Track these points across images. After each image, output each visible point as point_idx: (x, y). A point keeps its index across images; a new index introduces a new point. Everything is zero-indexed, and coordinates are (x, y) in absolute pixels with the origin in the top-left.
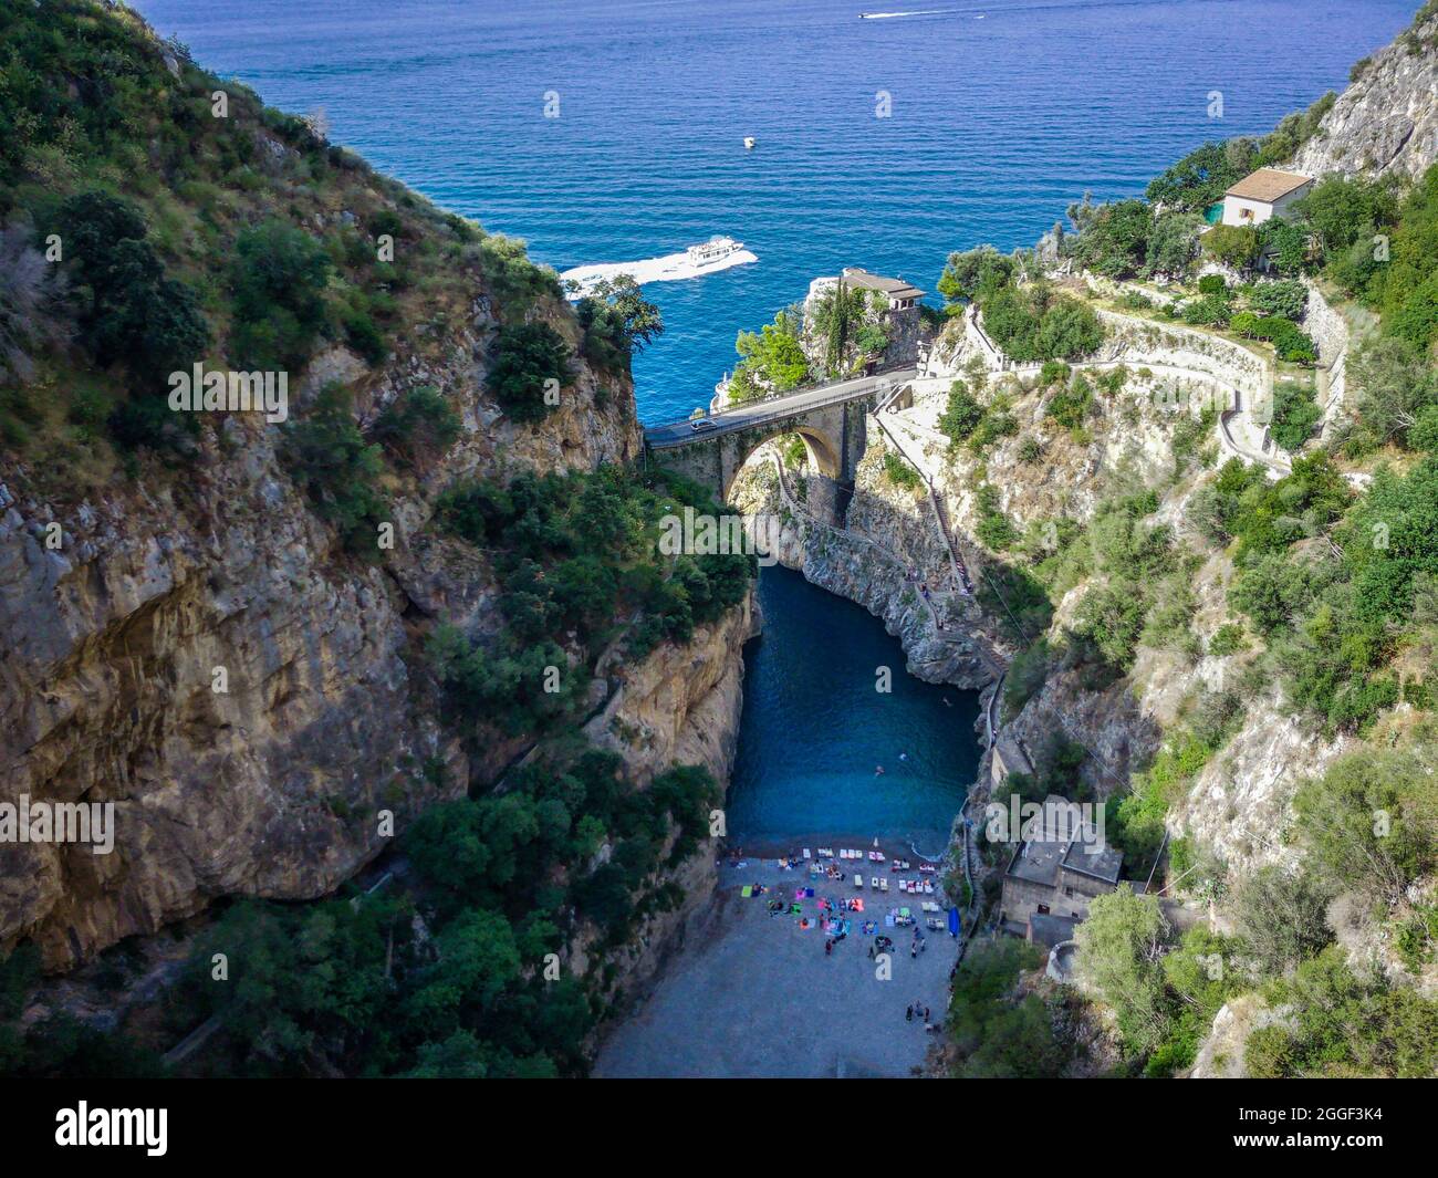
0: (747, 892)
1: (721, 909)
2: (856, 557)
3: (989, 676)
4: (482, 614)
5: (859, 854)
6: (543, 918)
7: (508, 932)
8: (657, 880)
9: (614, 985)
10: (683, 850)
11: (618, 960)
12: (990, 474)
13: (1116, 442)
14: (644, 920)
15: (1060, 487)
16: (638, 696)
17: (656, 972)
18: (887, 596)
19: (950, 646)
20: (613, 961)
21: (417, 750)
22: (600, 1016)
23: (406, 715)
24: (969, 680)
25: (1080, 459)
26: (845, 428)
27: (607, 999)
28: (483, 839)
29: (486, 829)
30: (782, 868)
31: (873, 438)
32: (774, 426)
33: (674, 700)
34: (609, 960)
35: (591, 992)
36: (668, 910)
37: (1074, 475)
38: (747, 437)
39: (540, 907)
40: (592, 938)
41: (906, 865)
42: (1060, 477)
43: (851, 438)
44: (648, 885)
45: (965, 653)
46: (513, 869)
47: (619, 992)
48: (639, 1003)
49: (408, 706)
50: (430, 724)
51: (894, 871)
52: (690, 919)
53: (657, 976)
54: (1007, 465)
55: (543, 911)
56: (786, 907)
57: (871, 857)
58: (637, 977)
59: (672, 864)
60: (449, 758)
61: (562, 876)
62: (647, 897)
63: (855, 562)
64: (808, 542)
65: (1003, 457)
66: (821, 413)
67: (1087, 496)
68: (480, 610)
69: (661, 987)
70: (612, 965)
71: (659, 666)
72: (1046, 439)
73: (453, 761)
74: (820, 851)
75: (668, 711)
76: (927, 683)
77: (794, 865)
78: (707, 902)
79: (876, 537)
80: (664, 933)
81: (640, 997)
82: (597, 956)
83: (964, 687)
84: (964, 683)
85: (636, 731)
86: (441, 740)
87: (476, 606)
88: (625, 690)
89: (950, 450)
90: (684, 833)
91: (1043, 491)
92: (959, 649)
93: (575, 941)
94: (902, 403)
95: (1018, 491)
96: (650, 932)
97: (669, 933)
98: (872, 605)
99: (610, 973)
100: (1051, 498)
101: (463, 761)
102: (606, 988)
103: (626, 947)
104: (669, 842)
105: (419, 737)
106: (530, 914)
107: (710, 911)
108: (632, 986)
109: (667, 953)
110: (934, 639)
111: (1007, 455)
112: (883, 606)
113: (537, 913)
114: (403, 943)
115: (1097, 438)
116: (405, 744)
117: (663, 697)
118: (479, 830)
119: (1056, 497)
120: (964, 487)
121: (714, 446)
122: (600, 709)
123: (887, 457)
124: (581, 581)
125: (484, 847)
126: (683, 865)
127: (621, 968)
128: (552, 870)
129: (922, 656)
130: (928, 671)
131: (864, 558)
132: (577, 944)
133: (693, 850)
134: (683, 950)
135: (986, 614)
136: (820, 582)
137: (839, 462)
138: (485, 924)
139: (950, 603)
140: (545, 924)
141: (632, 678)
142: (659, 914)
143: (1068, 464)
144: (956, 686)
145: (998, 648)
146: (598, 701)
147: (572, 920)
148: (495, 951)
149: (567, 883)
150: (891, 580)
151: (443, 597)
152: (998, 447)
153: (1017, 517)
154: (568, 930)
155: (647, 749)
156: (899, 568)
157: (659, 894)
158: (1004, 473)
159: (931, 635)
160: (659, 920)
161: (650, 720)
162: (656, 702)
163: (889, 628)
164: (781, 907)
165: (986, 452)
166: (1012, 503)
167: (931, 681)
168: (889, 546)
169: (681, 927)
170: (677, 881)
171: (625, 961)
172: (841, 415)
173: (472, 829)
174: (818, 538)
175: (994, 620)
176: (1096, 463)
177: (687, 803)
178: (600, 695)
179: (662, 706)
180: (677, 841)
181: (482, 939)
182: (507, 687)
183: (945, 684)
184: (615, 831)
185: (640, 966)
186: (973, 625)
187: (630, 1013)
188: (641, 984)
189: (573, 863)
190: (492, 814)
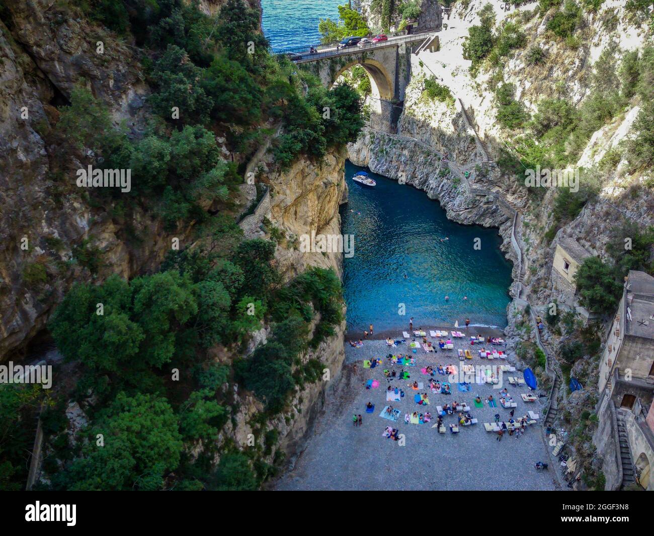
0: (366, 364)
1: (348, 378)
2: (406, 152)
3: (505, 216)
4: (133, 110)
5: (445, 333)
6: (206, 398)
7: (169, 416)
8: (305, 357)
9: (274, 448)
10: (322, 334)
11: (276, 426)
12: (506, 76)
13: (597, 45)
14: (296, 391)
15: (557, 80)
16: (282, 205)
17: (306, 432)
18: (427, 175)
19: (478, 198)
20: (272, 428)
21: (64, 232)
22: (264, 477)
23: (47, 192)
24: (491, 221)
25: (571, 58)
26: (397, 63)
27: (268, 461)
28: (133, 318)
29: (138, 307)
30: (390, 346)
31: (416, 70)
32: (353, 57)
33: (310, 214)
34: (270, 428)
35: (255, 458)
36: (313, 382)
37: (568, 70)
38: (336, 63)
39: (204, 387)
40: (254, 410)
41: (482, 339)
42: (557, 73)
43: (401, 71)
44: (298, 362)
45: (488, 203)
46: (172, 349)
47: (278, 454)
48: (294, 459)
49: (49, 183)
50: (76, 205)
51: (473, 344)
52: (327, 387)
53: (306, 436)
54: (518, 69)
55: (206, 391)
56: (398, 374)
57: (454, 335)
58: (292, 438)
59: (314, 344)
60: (104, 244)
61: (224, 356)
62: (298, 372)
63: (404, 155)
64: (372, 146)
65: (515, 64)
66: (383, 51)
67: (576, 86)
68: (130, 106)
69: (309, 444)
70: (272, 432)
71: (299, 178)
72: (547, 47)
73: (108, 249)
74: (417, 333)
75: (305, 224)
76: (462, 225)
77: (398, 343)
78: (339, 373)
79: (419, 137)
80: (310, 401)
81: (294, 454)
82: (258, 425)
83: (488, 225)
84: (487, 222)
85: (283, 235)
86: (93, 224)
87: (125, 102)
88: (272, 196)
89: (472, 69)
90: (322, 319)
91: (546, 83)
92: (484, 200)
93: (239, 415)
94: (433, 48)
95: (528, 85)
96: (301, 401)
97: (315, 400)
98: (417, 182)
99: (270, 438)
100: (551, 89)
101: (120, 249)
102: (268, 452)
103: (282, 416)
104: (312, 326)
105: (65, 218)
106: (193, 395)
107: (341, 380)
108: (288, 446)
109: (313, 415)
110: (467, 194)
111: (518, 62)
112: (425, 182)
113: (200, 394)
114: (55, 433)
115: (584, 42)
116: (50, 224)
117: (301, 209)
118: (131, 309)
119: (554, 87)
120: (486, 90)
121: (315, 67)
122: (252, 210)
123: (426, 81)
124: (228, 79)
125: (135, 325)
126: (322, 345)
127: (279, 433)
128: (215, 351)
129: (459, 206)
130: (462, 217)
131: (411, 151)
132: (241, 417)
133: (330, 333)
134: (324, 413)
135: (503, 175)
136: (380, 172)
137: (393, 87)
138: (142, 409)
139: (478, 169)
140: (209, 404)
141: (277, 188)
142: (307, 385)
143: (563, 63)
144: (481, 226)
145: (510, 198)
146: (249, 204)
147: (236, 396)
148: (152, 438)
149: (230, 362)
150: (431, 164)
151: (89, 88)
152: (512, 56)
153: (527, 103)
154: (232, 405)
155: (292, 250)
156: (436, 155)
157: (307, 369)
158: (516, 74)
159: (464, 192)
160: (307, 391)
161: (292, 228)
162: (296, 213)
163: (430, 195)
164: (394, 374)
165: (502, 61)
166: (523, 94)
167: (465, 222)
168: (428, 142)
169: (322, 393)
170: (318, 358)
171: (283, 428)
172: (395, 54)
173: (123, 307)
174: (379, 143)
175: (509, 178)
176: (583, 61)
177: (324, 295)
178: (250, 198)
179: (301, 217)
180: (317, 327)
181: (136, 427)
182: (156, 164)
183: (474, 225)
184: (270, 317)
185: (294, 430)
186: (492, 183)
187: (287, 468)
188: (295, 444)
189: (233, 345)
190: (143, 291)
